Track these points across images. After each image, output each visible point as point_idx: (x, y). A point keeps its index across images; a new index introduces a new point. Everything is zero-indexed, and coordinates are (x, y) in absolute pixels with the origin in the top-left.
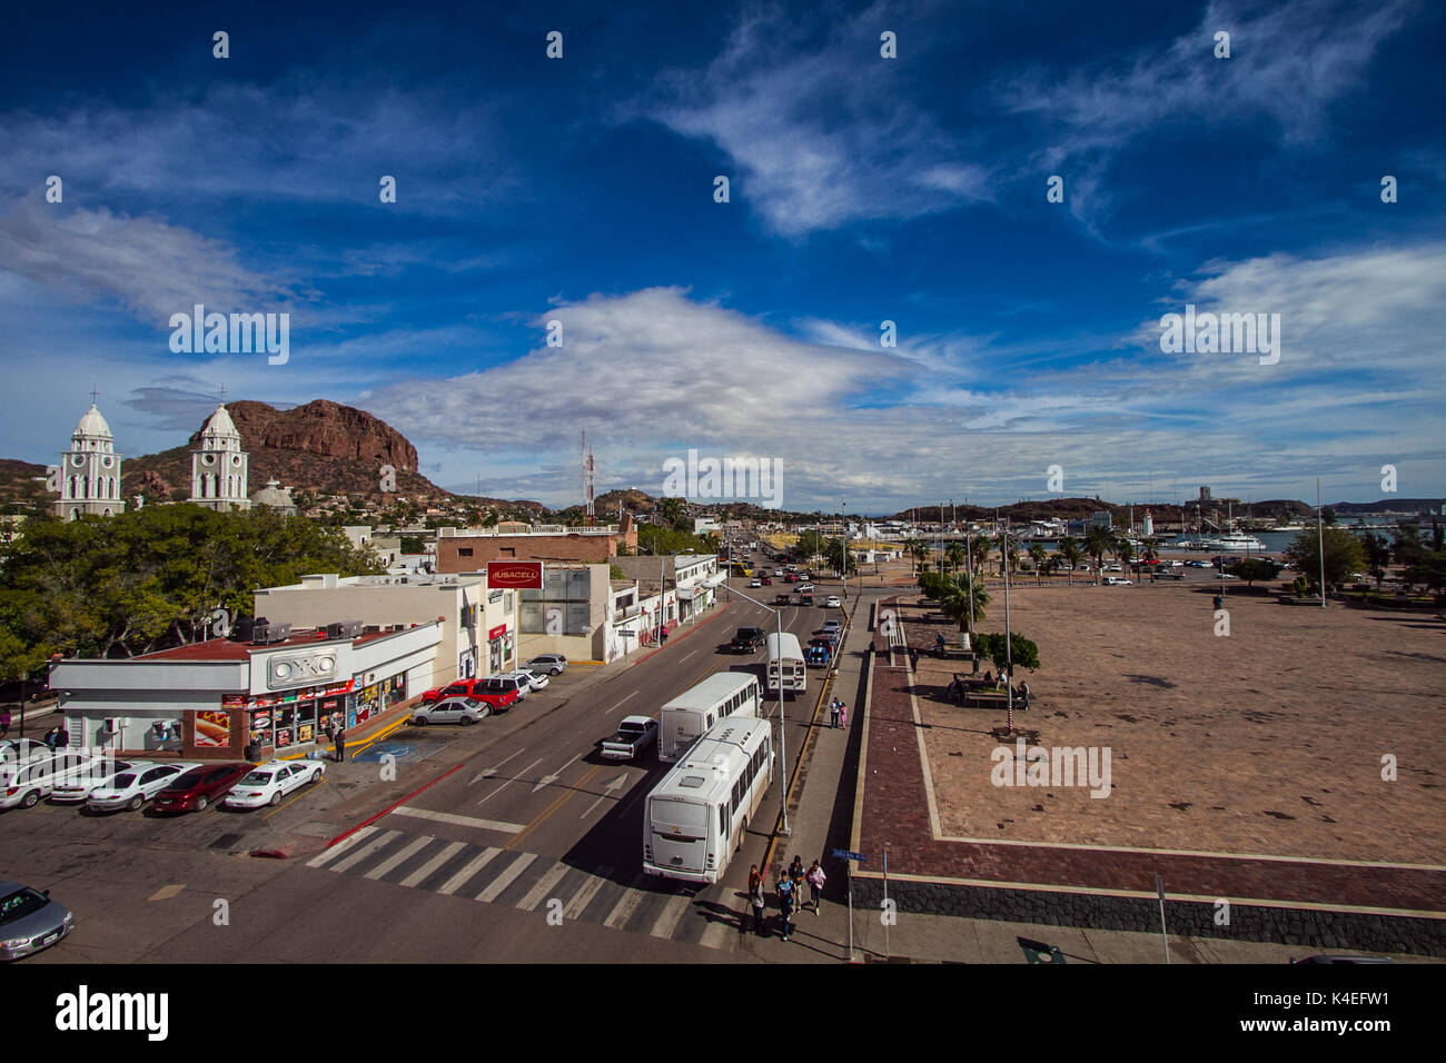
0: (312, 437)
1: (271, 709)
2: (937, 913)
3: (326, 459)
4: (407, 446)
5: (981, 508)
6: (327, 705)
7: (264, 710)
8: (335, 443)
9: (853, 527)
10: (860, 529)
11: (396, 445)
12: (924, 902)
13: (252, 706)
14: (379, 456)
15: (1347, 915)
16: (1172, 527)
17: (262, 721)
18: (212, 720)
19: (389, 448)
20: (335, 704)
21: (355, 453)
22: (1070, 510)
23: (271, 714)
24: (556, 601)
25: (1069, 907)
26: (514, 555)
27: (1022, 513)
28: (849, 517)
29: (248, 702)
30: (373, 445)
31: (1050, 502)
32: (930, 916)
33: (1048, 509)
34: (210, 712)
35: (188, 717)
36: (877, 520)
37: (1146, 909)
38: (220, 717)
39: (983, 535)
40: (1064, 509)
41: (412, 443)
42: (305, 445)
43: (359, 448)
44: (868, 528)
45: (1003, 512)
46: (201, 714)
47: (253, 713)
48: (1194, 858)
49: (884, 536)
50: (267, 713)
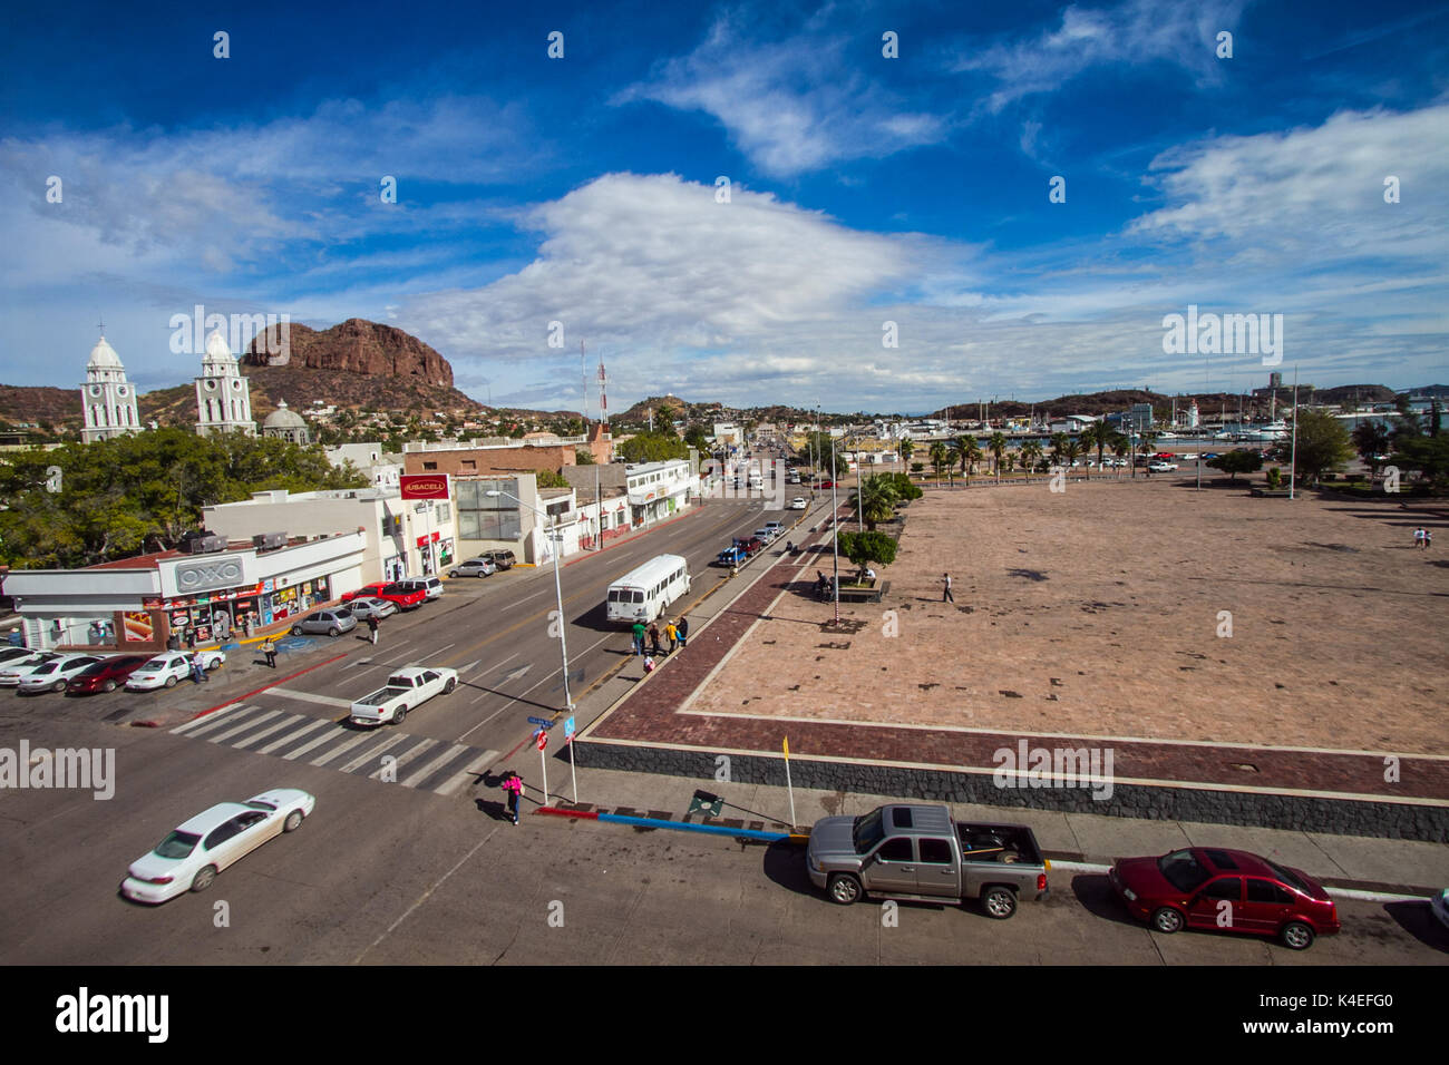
0: (350, 356)
1: (188, 609)
2: (644, 771)
3: (365, 377)
4: (441, 361)
5: (1020, 403)
6: (241, 606)
7: (182, 610)
8: (372, 361)
11: (430, 361)
12: (633, 761)
13: (168, 607)
14: (414, 373)
15: (977, 776)
17: (181, 620)
18: (137, 619)
19: (423, 364)
20: (248, 605)
21: (392, 370)
22: (1117, 403)
23: (189, 613)
24: (490, 510)
25: (748, 767)
26: (475, 467)
27: (1065, 408)
29: (164, 604)
30: (408, 362)
32: (635, 774)
33: (1093, 402)
34: (135, 613)
35: (118, 616)
37: (811, 769)
38: (144, 616)
40: (1111, 402)
41: (445, 358)
42: (344, 364)
43: (395, 366)
45: (1045, 406)
46: (128, 615)
47: (171, 613)
48: (887, 730)
49: (913, 436)
50: (185, 613)
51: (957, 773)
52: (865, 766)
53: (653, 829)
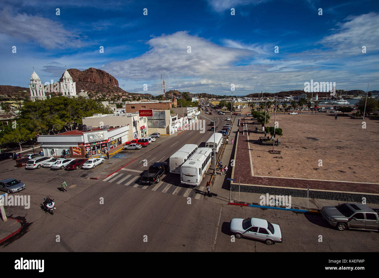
0: (90, 78)
1: (90, 146)
2: (252, 192)
3: (95, 84)
4: (115, 80)
5: (269, 93)
6: (103, 145)
7: (88, 146)
8: (97, 79)
9: (234, 99)
10: (236, 100)
11: (112, 80)
12: (249, 190)
13: (85, 146)
14: (108, 83)
15: (355, 194)
16: (323, 98)
17: (88, 149)
18: (77, 149)
19: (110, 80)
20: (105, 145)
22: (295, 94)
23: (90, 147)
24: (157, 120)
25: (285, 192)
26: (145, 108)
27: (281, 95)
28: (233, 96)
29: (84, 145)
30: (106, 80)
31: (290, 92)
32: (250, 193)
33: (289, 93)
34: (76, 147)
35: (71, 148)
36: (241, 97)
37: (304, 192)
38: (78, 148)
39: (270, 101)
40: (293, 94)
42: (89, 80)
43: (103, 81)
44: (238, 99)
45: (276, 94)
46: (74, 148)
47: (86, 147)
49: (243, 101)
50: (89, 147)
51: (349, 194)
52: (321, 191)
53: (267, 209)
